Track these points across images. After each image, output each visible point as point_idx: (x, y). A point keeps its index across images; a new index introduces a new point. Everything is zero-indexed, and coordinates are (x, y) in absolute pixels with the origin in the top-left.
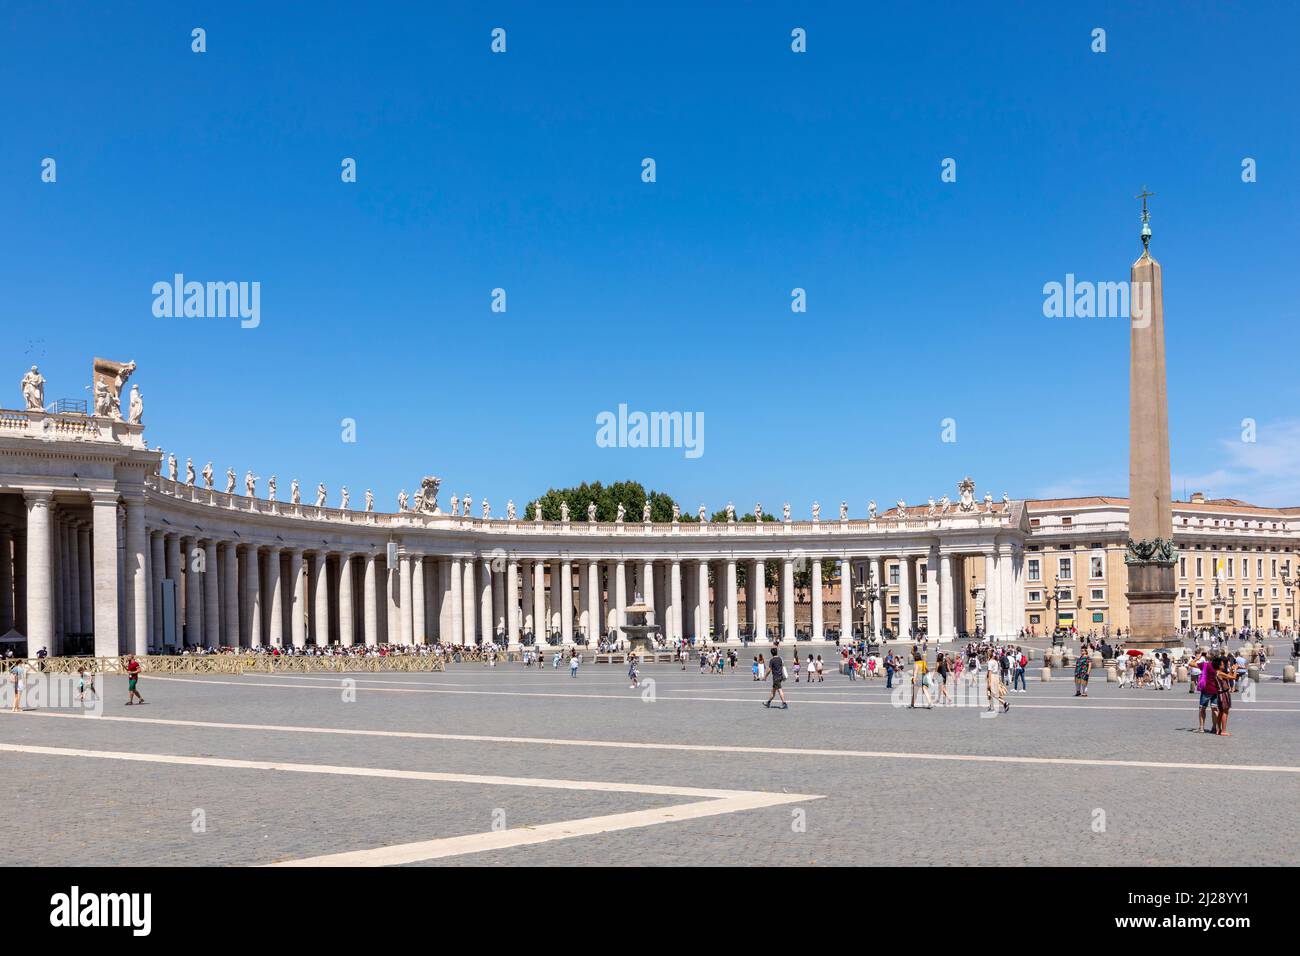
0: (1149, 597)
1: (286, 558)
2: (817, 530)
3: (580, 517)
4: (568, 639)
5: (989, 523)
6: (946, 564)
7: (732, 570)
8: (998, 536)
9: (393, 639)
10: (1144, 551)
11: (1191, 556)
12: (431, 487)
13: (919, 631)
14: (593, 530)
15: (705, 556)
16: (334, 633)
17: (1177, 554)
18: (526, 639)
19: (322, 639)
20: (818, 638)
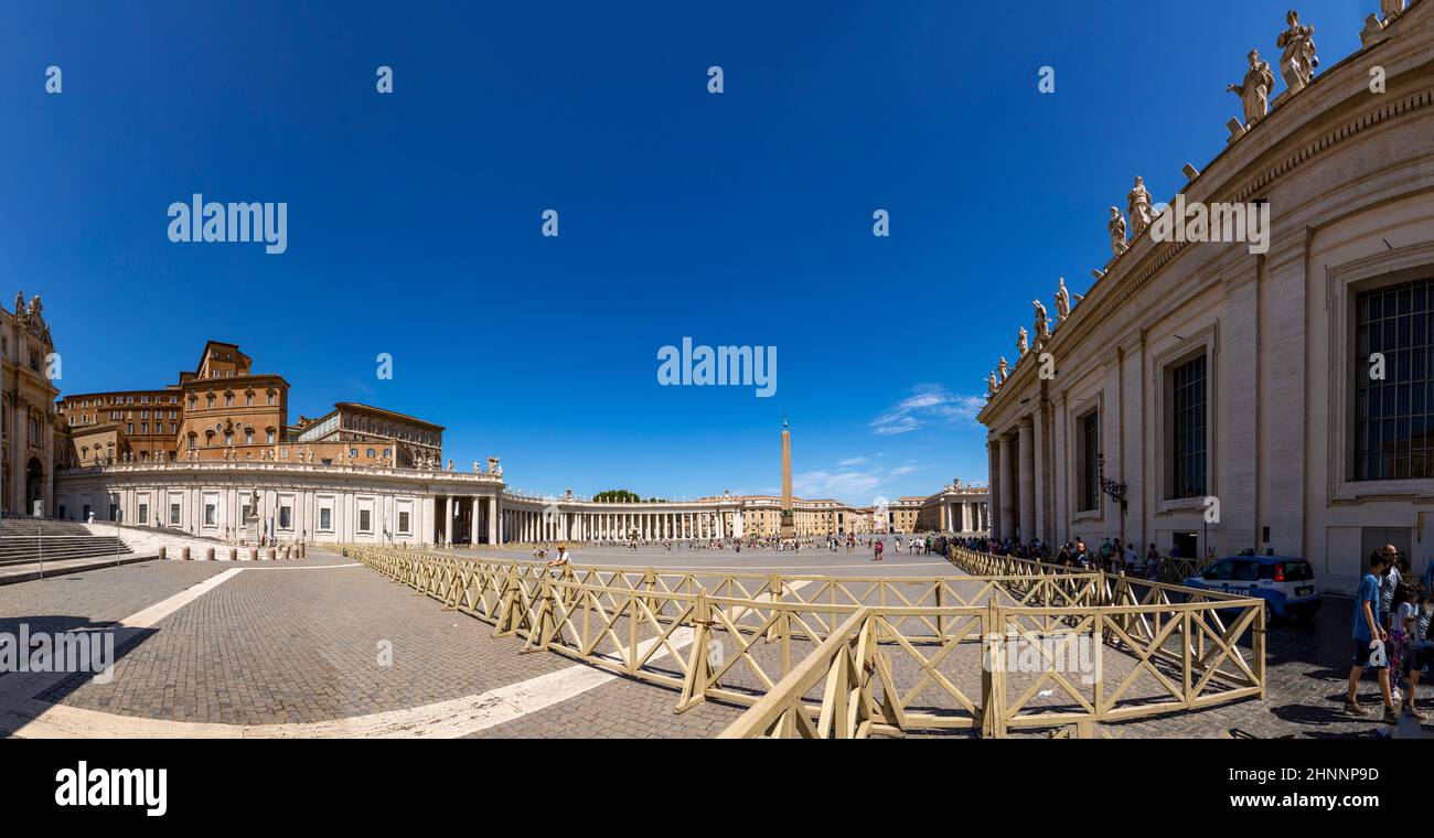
0: (787, 525)
1: (529, 514)
2: (683, 505)
3: (612, 500)
4: (608, 539)
5: (734, 503)
6: (721, 515)
7: (657, 517)
8: (736, 507)
9: (558, 539)
10: (786, 512)
11: (798, 513)
12: (569, 492)
13: (713, 535)
14: (616, 505)
15: (650, 513)
16: (548, 537)
17: (795, 513)
18: (596, 538)
19: (545, 539)
20: (684, 538)
